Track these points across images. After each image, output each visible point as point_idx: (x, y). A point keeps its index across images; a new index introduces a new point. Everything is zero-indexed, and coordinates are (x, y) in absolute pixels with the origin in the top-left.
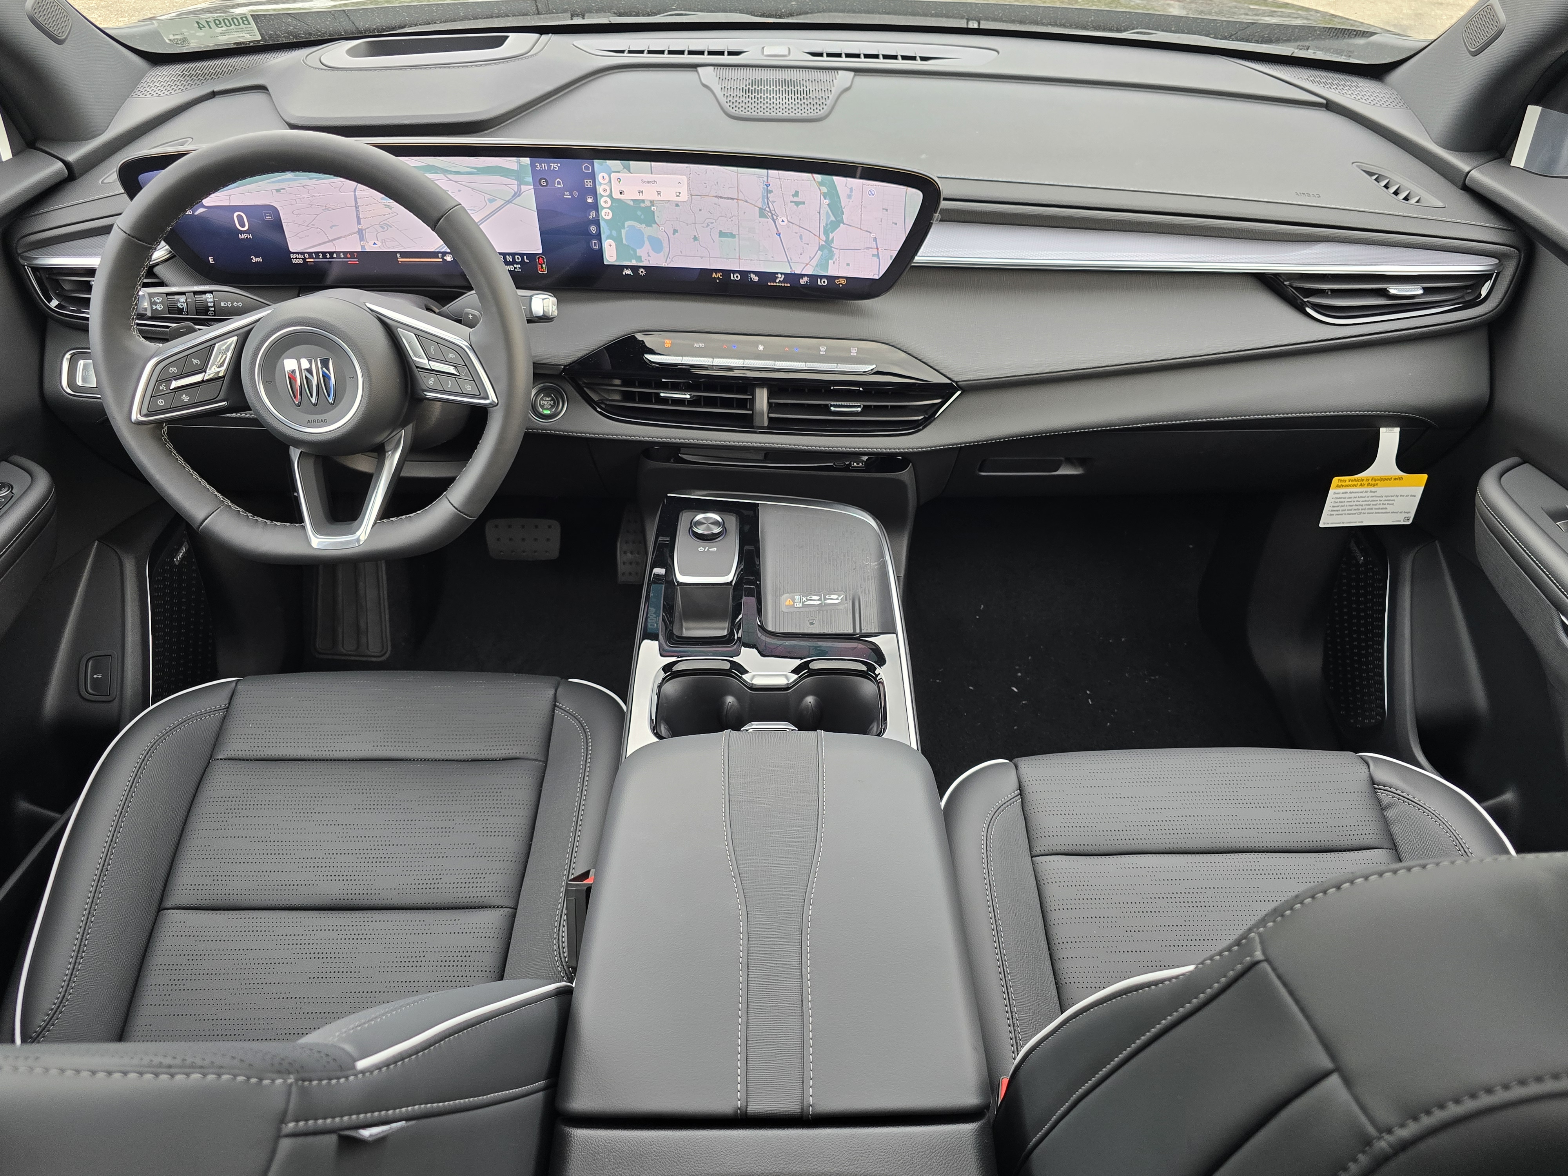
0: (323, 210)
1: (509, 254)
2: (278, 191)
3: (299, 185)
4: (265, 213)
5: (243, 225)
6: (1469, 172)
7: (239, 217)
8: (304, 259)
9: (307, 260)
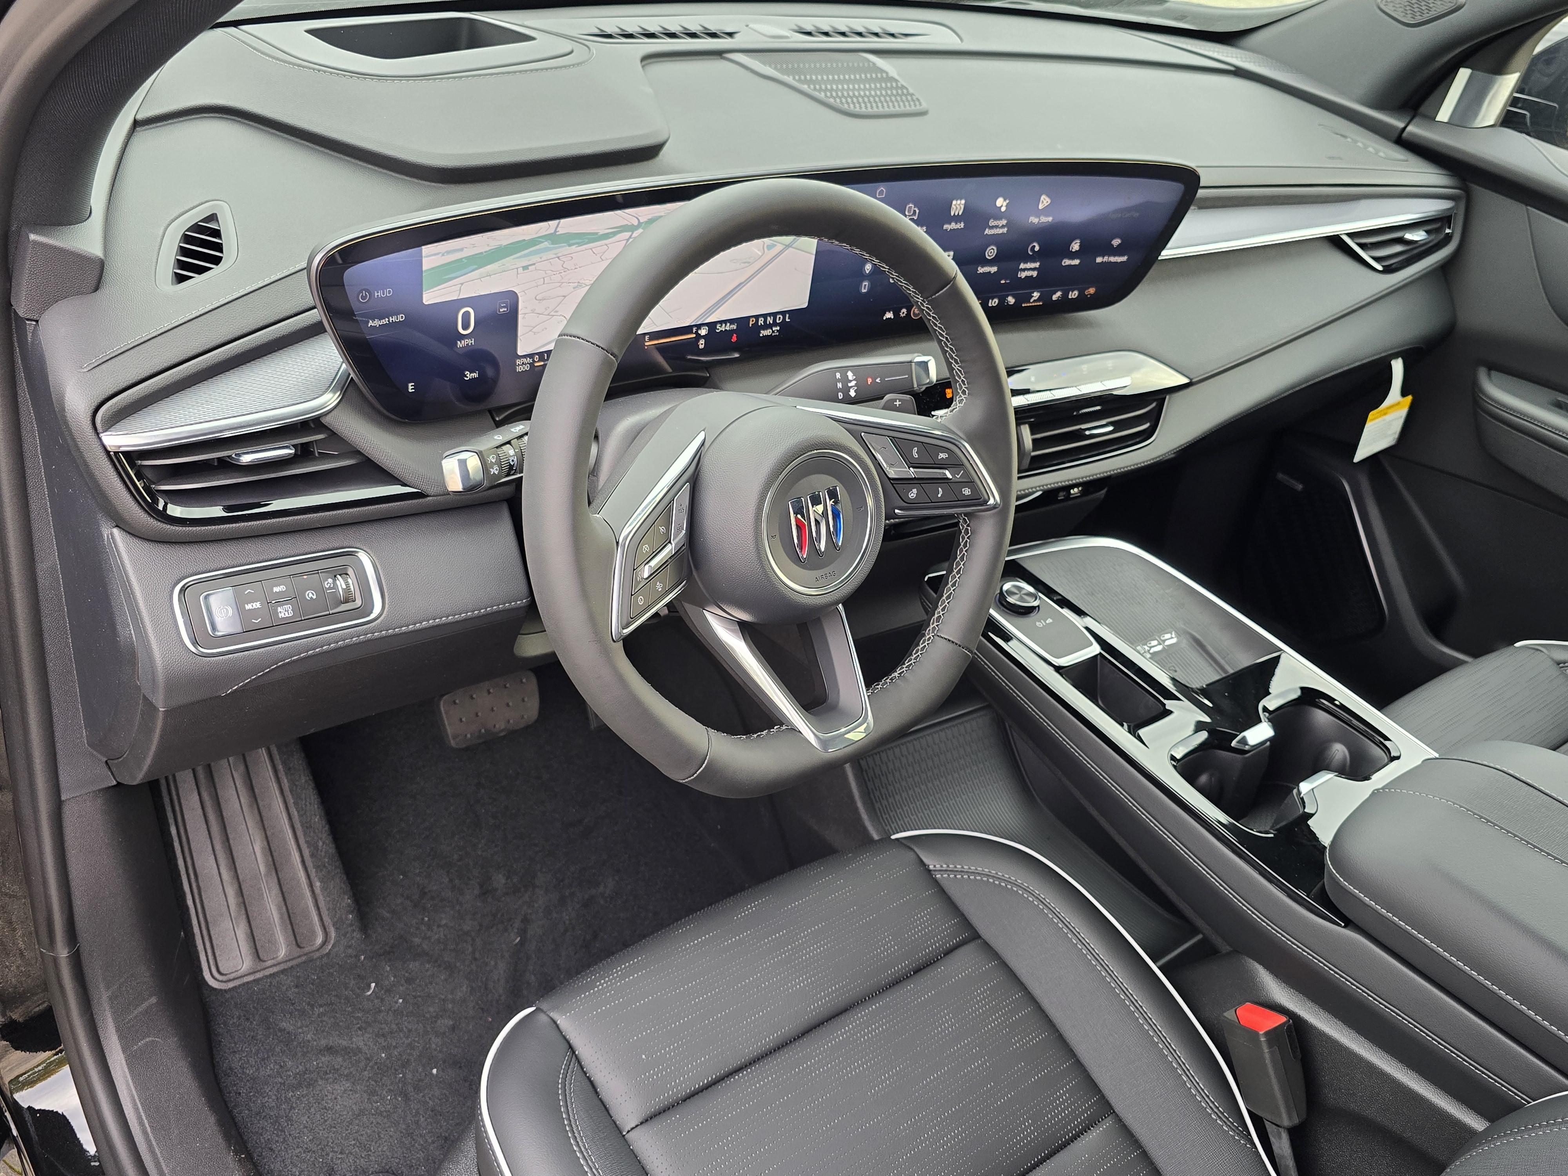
0: (574, 288)
1: (770, 314)
2: (525, 268)
3: (554, 256)
4: (500, 305)
5: (466, 326)
6: (1404, 128)
7: (466, 315)
8: (532, 365)
9: (536, 364)
